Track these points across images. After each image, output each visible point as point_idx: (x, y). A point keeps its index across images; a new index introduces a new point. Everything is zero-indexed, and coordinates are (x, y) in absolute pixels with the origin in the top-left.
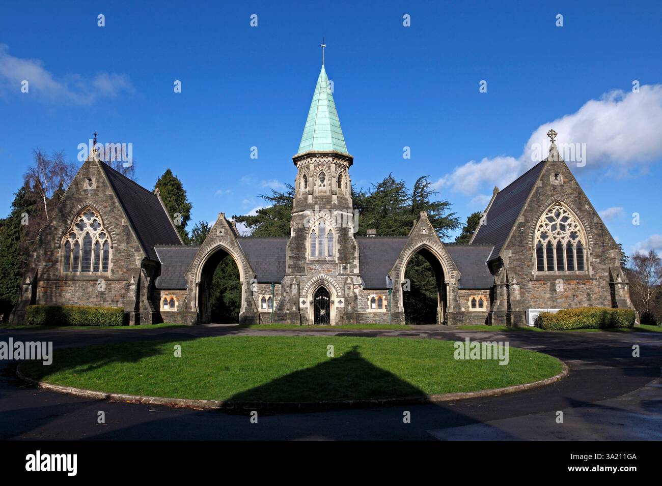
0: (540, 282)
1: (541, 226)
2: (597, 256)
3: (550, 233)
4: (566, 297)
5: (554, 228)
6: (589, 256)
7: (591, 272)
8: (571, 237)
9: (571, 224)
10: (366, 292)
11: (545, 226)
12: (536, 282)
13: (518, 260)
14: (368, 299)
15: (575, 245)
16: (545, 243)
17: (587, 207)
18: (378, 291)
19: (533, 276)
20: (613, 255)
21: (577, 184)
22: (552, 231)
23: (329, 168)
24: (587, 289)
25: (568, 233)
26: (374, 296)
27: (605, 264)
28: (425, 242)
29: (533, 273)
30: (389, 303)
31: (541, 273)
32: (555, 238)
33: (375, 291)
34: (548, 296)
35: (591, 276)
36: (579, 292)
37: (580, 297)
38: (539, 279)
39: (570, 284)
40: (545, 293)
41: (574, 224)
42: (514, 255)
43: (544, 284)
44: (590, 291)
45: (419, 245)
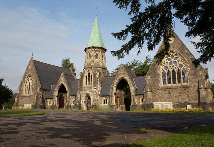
0: (163, 90)
1: (164, 63)
2: (193, 75)
3: (169, 66)
4: (176, 96)
5: (171, 63)
6: (188, 75)
7: (189, 83)
8: (179, 67)
9: (179, 61)
10: (101, 97)
11: (166, 63)
12: (161, 90)
13: (152, 80)
14: (102, 100)
15: (181, 71)
16: (166, 71)
17: (186, 51)
18: (105, 97)
19: (159, 87)
20: (201, 74)
21: (181, 41)
22: (170, 65)
23: (92, 52)
24: (187, 92)
25: (178, 65)
26: (104, 99)
27: (196, 79)
28: (122, 76)
29: (160, 86)
30: (109, 101)
31: (164, 85)
32: (171, 68)
33: (104, 97)
34: (167, 96)
35: (189, 85)
36: (182, 94)
37: (183, 96)
38: (162, 89)
39: (178, 90)
40: (165, 95)
41: (180, 60)
42: (151, 78)
43: (165, 91)
44: (189, 93)
45: (120, 77)
